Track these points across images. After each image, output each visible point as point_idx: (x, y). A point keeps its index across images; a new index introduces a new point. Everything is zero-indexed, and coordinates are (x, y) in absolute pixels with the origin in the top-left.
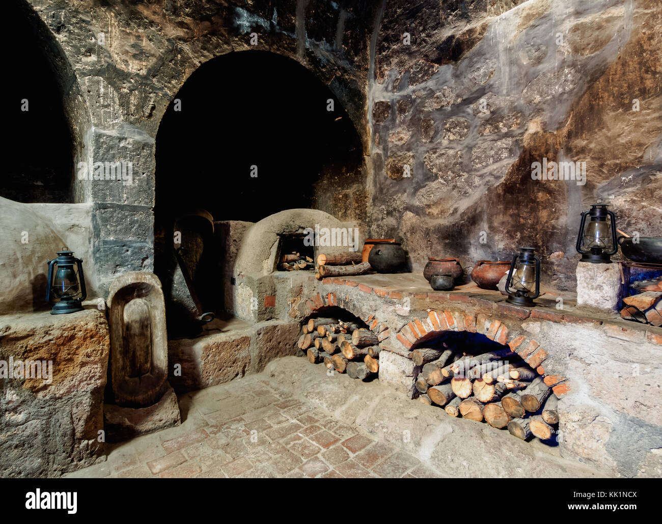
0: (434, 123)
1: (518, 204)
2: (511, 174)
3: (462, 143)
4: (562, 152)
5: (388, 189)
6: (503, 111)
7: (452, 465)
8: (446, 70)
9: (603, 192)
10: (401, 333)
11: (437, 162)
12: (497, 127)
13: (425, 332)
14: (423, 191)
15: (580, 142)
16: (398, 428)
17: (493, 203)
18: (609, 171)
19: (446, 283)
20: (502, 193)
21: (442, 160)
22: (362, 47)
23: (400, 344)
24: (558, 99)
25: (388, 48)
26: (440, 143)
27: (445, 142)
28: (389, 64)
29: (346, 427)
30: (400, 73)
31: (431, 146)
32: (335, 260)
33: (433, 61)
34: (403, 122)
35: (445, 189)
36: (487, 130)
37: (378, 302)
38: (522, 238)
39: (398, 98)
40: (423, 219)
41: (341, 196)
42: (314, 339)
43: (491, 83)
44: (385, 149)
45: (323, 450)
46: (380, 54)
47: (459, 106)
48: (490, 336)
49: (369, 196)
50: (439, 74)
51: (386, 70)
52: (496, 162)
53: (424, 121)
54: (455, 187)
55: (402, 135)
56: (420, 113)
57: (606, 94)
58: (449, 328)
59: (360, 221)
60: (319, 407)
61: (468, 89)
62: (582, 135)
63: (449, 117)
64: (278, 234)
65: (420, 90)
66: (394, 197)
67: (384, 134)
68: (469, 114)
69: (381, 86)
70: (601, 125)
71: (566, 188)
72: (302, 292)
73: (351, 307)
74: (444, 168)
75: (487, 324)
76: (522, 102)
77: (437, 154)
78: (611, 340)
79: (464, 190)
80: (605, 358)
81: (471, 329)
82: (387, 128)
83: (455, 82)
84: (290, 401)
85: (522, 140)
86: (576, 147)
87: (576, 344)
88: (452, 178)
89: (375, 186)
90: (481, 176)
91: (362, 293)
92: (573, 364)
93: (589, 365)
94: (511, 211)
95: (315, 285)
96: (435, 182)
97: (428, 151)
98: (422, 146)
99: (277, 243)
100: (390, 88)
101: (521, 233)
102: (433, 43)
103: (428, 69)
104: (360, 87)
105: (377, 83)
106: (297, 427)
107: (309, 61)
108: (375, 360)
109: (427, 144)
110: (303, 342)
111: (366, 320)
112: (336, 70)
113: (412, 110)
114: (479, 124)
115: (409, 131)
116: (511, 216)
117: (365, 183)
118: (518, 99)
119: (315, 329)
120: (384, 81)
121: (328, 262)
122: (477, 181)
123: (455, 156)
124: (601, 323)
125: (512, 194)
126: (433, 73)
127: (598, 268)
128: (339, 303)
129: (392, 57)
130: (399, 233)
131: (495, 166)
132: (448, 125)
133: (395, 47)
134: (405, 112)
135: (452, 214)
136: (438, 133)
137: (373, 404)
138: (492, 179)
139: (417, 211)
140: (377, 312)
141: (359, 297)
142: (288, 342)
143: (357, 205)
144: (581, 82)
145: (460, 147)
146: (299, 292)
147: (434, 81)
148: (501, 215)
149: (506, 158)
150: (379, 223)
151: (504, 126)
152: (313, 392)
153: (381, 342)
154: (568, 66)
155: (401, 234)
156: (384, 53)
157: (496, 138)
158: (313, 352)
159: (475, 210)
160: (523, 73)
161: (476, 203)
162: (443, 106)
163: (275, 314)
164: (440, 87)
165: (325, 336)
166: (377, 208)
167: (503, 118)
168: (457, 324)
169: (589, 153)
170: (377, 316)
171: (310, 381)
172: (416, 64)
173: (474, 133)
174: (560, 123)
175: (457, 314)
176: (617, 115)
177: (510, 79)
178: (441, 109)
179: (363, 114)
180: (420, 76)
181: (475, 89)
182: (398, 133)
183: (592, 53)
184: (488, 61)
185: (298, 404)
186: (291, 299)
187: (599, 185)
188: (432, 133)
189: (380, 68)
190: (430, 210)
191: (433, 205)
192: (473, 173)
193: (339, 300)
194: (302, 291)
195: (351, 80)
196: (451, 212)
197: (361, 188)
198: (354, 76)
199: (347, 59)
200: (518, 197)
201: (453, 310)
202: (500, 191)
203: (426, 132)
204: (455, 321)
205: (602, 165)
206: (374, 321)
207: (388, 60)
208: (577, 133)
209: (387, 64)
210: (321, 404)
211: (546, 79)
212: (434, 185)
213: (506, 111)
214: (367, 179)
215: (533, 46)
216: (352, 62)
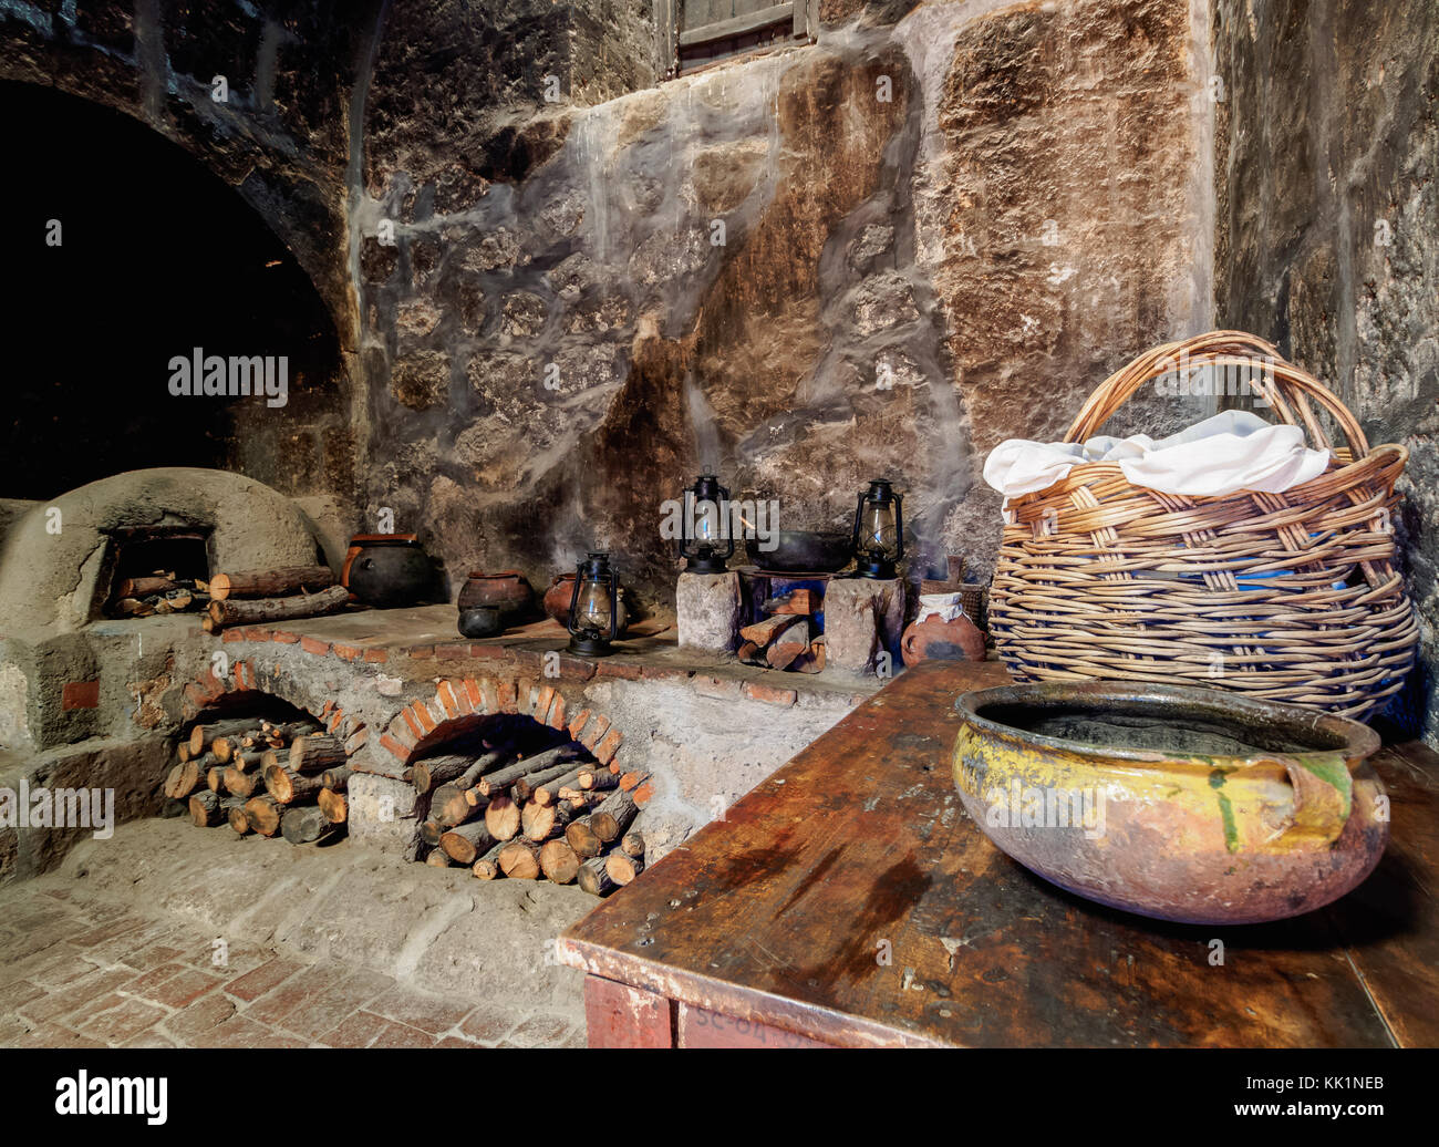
0: (485, 297)
1: (628, 467)
2: (616, 410)
3: (534, 343)
4: (690, 377)
5: (399, 428)
6: (600, 290)
7: (454, 971)
8: (501, 195)
9: (747, 449)
10: (389, 733)
11: (493, 377)
12: (591, 321)
13: (431, 723)
14: (468, 434)
15: (714, 363)
16: (362, 927)
17: (589, 463)
18: (753, 415)
19: (486, 624)
20: (603, 447)
21: (500, 375)
22: (328, 110)
23: (388, 754)
24: (680, 282)
25: (391, 125)
26: (496, 340)
27: (505, 339)
28: (393, 160)
29: (249, 952)
30: (416, 184)
31: (479, 344)
32: (257, 585)
33: (476, 171)
34: (425, 288)
35: (508, 433)
36: (576, 325)
37: (341, 673)
38: (637, 529)
39: (413, 236)
40: (470, 492)
41: (295, 438)
42: (207, 772)
43: (580, 234)
44: (391, 341)
45: (172, 1011)
46: (374, 133)
47: (527, 269)
48: (539, 717)
49: (359, 441)
50: (490, 199)
51: (387, 171)
52: (593, 386)
53: (466, 291)
54: (525, 430)
55: (424, 315)
56: (455, 275)
57: (747, 285)
58: (473, 710)
59: (340, 496)
60: (193, 923)
61: (541, 239)
62: (716, 350)
63: (511, 290)
64: (102, 531)
65: (454, 226)
66: (414, 445)
67: (386, 308)
68: (545, 289)
69: (377, 205)
70: (742, 336)
71: (696, 440)
72: (174, 666)
73: (287, 688)
74: (506, 391)
75: (534, 696)
76: (629, 279)
77: (491, 362)
78: (701, 700)
79: (541, 437)
80: (697, 730)
81: (508, 709)
82: (393, 297)
83: (519, 221)
84: (117, 923)
85: (630, 349)
86: (709, 370)
87: (660, 713)
88: (521, 412)
89: (372, 417)
90: (570, 411)
91: (308, 656)
92: (657, 747)
93: (678, 745)
94: (618, 480)
95: (205, 645)
96: (491, 418)
97: (473, 355)
98: (463, 341)
99: (99, 553)
100: (395, 211)
101: (635, 520)
102: (477, 135)
103: (469, 186)
104: (327, 200)
105: (369, 195)
106: (118, 979)
107: (178, 125)
108: (339, 797)
109: (473, 339)
110: (177, 783)
111: (319, 713)
112: (258, 154)
113: (441, 265)
114: (562, 310)
115: (438, 308)
116: (619, 488)
117: (349, 410)
118: (623, 272)
119: (207, 747)
120: (383, 194)
121: (236, 591)
122: (562, 420)
123: (523, 368)
124: (691, 674)
125: (618, 448)
126: (479, 197)
127: (702, 583)
128: (259, 684)
129: (399, 145)
130: (424, 520)
131: (589, 395)
132: (509, 306)
133: (404, 125)
134: (427, 268)
135: (521, 483)
136: (491, 320)
137: (321, 892)
138: (586, 418)
139: (460, 475)
140: (341, 694)
141: (303, 666)
142: (134, 786)
143: (331, 460)
144: (712, 257)
145: (531, 352)
146: (163, 664)
147: (481, 212)
148: (603, 487)
149: (607, 379)
150: (384, 498)
151: (603, 318)
152: (183, 893)
153: (351, 756)
154: (694, 227)
155: (429, 524)
156: (382, 134)
157: (591, 340)
158: (202, 803)
159: (561, 475)
160: (629, 225)
161: (561, 463)
162: (498, 266)
163: (99, 726)
164: (493, 227)
165: (231, 761)
166: (377, 468)
167: (601, 304)
168: (486, 703)
169: (727, 381)
170: (341, 702)
171: (182, 868)
172: (446, 171)
173: (555, 328)
174: (686, 326)
175: (485, 682)
176: (762, 321)
177: (609, 232)
178: (495, 272)
179: (340, 260)
180: (454, 196)
181: (553, 242)
182: (417, 309)
183: (726, 210)
184: (572, 191)
185: (138, 927)
186: (141, 685)
187: (742, 439)
188: (480, 318)
189: (374, 164)
190: (482, 474)
191: (488, 464)
192: (556, 404)
193: (260, 675)
194: (173, 662)
195: (301, 181)
196: (520, 478)
197: (340, 423)
198: (309, 172)
199: (288, 132)
200: (627, 454)
201: (479, 676)
202: (600, 442)
203: (470, 314)
204: (483, 697)
205: (744, 405)
206: (336, 713)
207: (391, 149)
208: (710, 345)
209: (388, 159)
210: (199, 914)
211: (664, 244)
212: (487, 423)
213: (605, 292)
214: (353, 405)
215: (642, 178)
216: (302, 142)
